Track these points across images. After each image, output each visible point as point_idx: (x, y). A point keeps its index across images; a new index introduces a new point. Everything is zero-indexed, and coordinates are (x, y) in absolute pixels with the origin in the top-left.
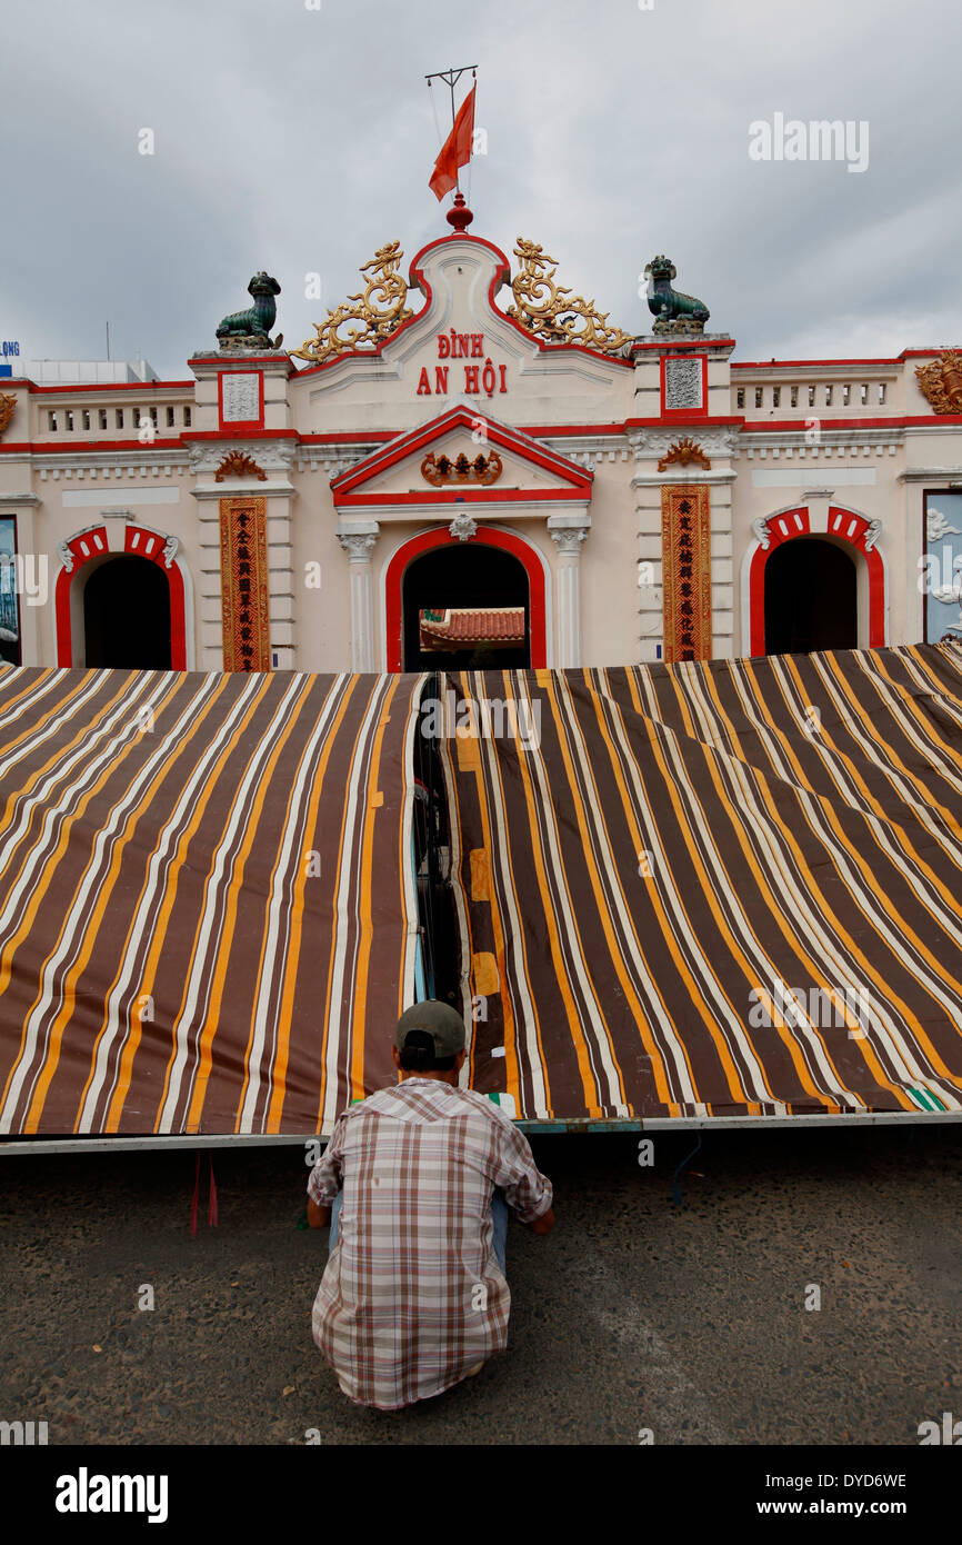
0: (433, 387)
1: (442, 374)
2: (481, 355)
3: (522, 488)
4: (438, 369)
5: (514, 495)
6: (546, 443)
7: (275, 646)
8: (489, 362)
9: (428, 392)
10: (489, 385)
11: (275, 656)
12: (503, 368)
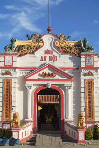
0: (43, 59)
1: (45, 57)
2: (52, 54)
3: (59, 79)
4: (44, 56)
5: (58, 80)
6: (64, 71)
7: (13, 106)
8: (54, 55)
9: (43, 60)
10: (54, 59)
11: (13, 108)
12: (56, 57)
